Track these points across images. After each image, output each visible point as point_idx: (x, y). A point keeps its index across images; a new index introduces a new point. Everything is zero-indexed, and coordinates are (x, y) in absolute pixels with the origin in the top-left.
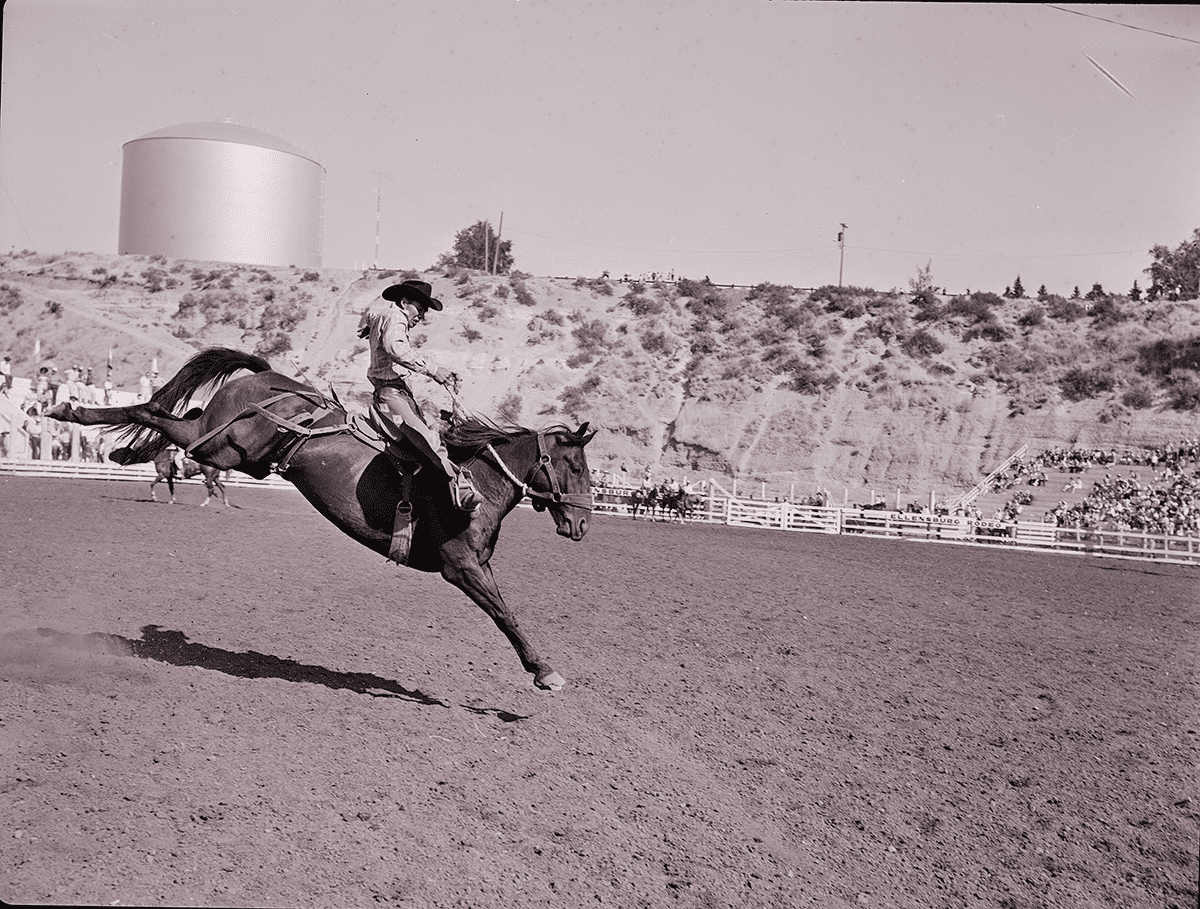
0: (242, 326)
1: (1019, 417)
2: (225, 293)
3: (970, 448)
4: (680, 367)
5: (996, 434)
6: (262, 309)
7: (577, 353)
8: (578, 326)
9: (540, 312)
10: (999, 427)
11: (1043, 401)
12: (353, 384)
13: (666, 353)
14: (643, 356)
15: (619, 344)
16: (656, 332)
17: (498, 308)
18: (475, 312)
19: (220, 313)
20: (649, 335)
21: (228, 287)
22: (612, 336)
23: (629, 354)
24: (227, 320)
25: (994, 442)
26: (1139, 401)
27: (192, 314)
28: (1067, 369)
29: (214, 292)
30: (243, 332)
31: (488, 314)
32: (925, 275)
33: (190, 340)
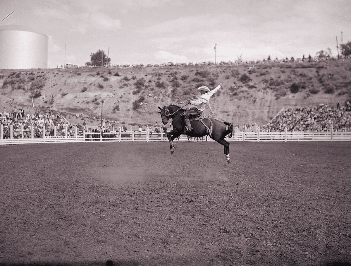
0: (24, 89)
1: (279, 99)
2: (18, 79)
3: (264, 110)
4: (169, 92)
5: (272, 105)
6: (31, 83)
7: (136, 90)
8: (135, 81)
9: (122, 78)
10: (272, 103)
11: (285, 94)
12: (63, 105)
13: (164, 88)
14: (157, 89)
15: (149, 86)
16: (161, 82)
17: (109, 78)
18: (101, 79)
19: (16, 86)
20: (158, 82)
21: (19, 77)
22: (146, 84)
23: (152, 90)
24: (20, 88)
25: (272, 108)
26: (314, 92)
27: (7, 87)
28: (291, 83)
29: (14, 79)
30: (24, 91)
31: (106, 80)
32: (240, 58)
33: (7, 95)
